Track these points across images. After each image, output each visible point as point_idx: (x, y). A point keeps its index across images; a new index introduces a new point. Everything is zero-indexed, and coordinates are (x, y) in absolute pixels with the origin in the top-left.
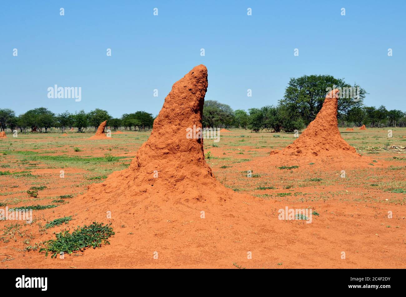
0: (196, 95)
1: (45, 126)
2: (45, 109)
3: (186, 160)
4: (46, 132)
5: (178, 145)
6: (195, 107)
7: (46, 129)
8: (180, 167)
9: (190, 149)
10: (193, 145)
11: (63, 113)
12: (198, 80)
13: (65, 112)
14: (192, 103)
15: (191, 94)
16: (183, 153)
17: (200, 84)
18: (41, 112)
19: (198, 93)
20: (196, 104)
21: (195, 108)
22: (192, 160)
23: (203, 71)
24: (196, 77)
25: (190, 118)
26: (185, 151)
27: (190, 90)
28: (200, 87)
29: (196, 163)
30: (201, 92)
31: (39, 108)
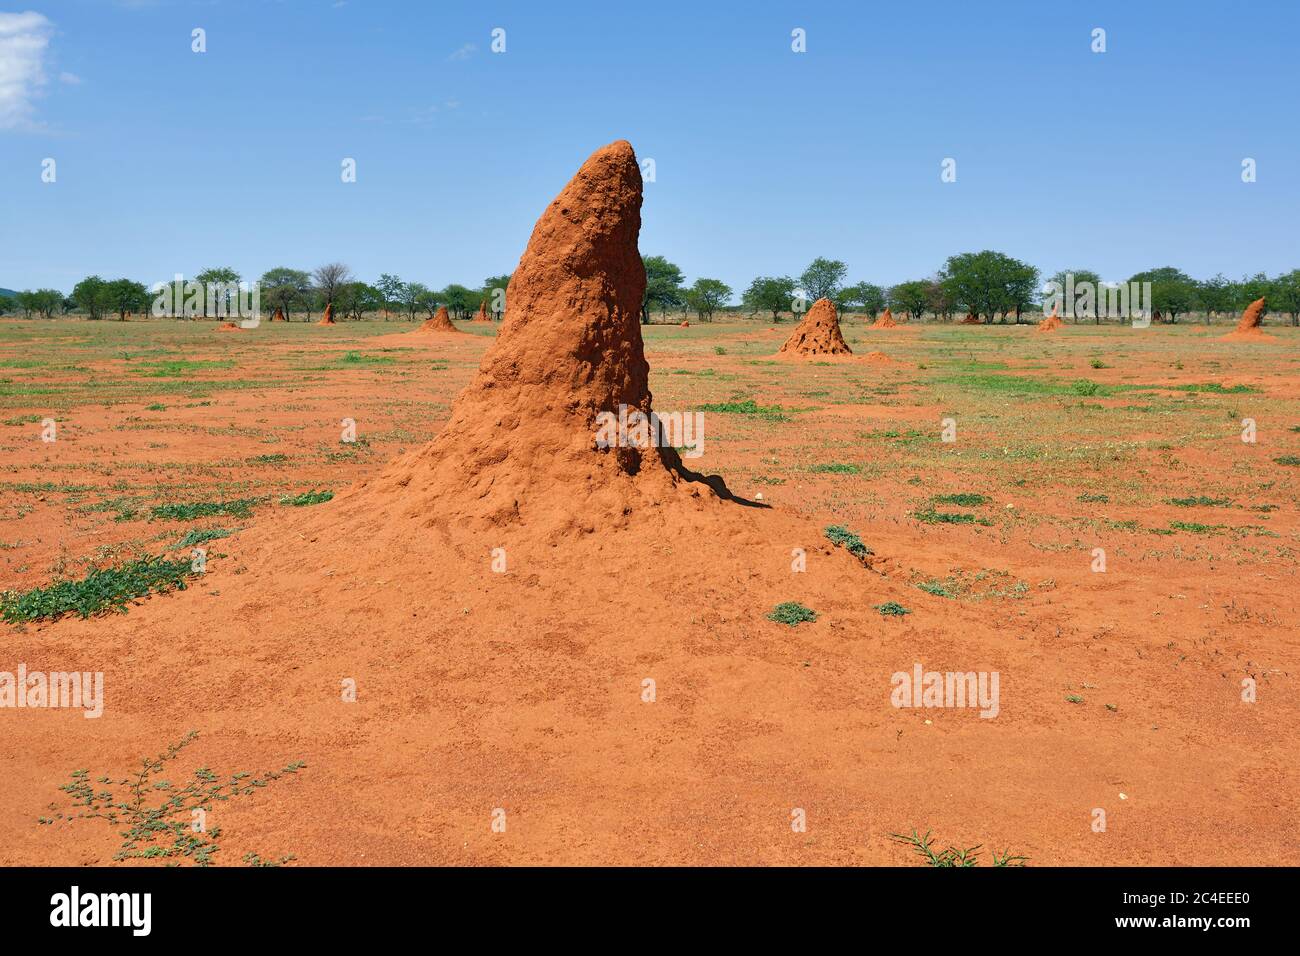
0: (584, 226)
1: (1171, 309)
2: (1175, 271)
3: (530, 408)
4: (1172, 322)
5: (514, 365)
6: (574, 259)
7: (1173, 315)
8: (509, 424)
9: (549, 377)
10: (556, 366)
11: (1209, 279)
12: (590, 183)
13: (1214, 277)
14: (567, 250)
15: (566, 222)
16: (525, 388)
17: (597, 195)
18: (1165, 278)
19: (592, 219)
20: (579, 252)
21: (575, 264)
22: (550, 409)
23: (607, 158)
24: (585, 177)
25: (562, 290)
26: (531, 382)
27: (565, 212)
28: (595, 205)
29: (559, 416)
30: (599, 217)
31: (1160, 268)
